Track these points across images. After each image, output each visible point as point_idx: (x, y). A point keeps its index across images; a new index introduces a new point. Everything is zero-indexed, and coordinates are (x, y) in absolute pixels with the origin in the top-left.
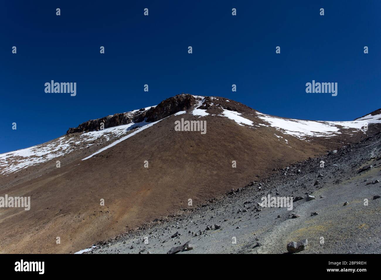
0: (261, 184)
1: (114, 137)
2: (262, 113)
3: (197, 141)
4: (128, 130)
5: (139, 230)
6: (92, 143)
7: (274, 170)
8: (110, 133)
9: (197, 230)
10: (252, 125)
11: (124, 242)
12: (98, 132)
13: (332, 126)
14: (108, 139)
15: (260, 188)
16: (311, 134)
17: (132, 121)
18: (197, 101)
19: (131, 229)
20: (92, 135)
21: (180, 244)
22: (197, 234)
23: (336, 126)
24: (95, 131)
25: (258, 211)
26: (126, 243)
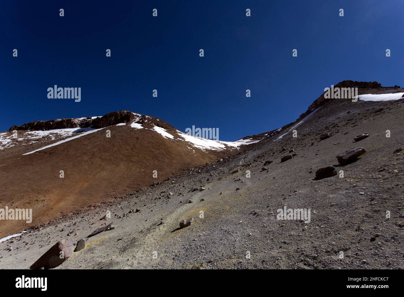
0: (174, 179)
1: (59, 137)
2: (181, 131)
3: (132, 146)
4: (74, 132)
5: (73, 215)
6: (36, 141)
7: (184, 170)
8: (56, 134)
9: (122, 213)
10: (173, 139)
11: (55, 226)
12: (43, 132)
13: (221, 144)
14: (53, 139)
15: (173, 182)
16: (209, 148)
17: (78, 126)
18: (135, 117)
19: (65, 214)
20: (38, 134)
21: (106, 225)
22: (121, 216)
23: (224, 144)
24: (41, 130)
25: (168, 198)
26: (57, 226)
